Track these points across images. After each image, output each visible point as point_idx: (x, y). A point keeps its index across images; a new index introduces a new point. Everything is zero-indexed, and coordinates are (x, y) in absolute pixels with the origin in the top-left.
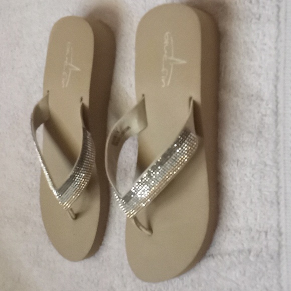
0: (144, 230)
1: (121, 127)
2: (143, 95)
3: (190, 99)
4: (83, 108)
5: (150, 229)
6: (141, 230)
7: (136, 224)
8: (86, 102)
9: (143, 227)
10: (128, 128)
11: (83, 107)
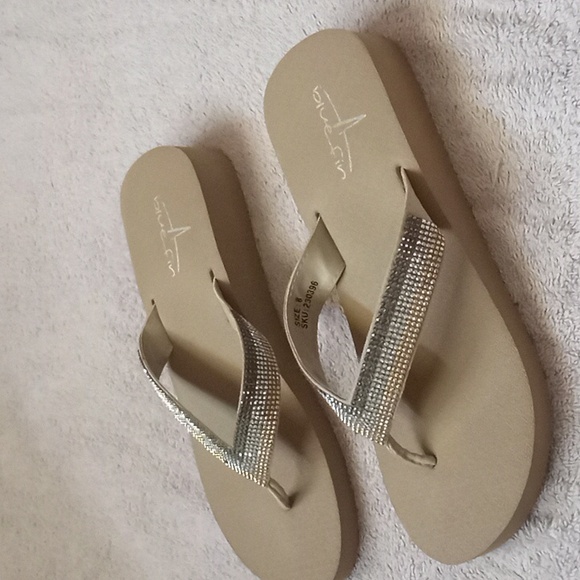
0: (417, 460)
1: (300, 289)
2: (318, 215)
3: (398, 170)
4: (221, 288)
5: (429, 453)
6: (412, 461)
7: (398, 452)
8: (222, 275)
9: (415, 454)
10: (314, 284)
11: (220, 286)
